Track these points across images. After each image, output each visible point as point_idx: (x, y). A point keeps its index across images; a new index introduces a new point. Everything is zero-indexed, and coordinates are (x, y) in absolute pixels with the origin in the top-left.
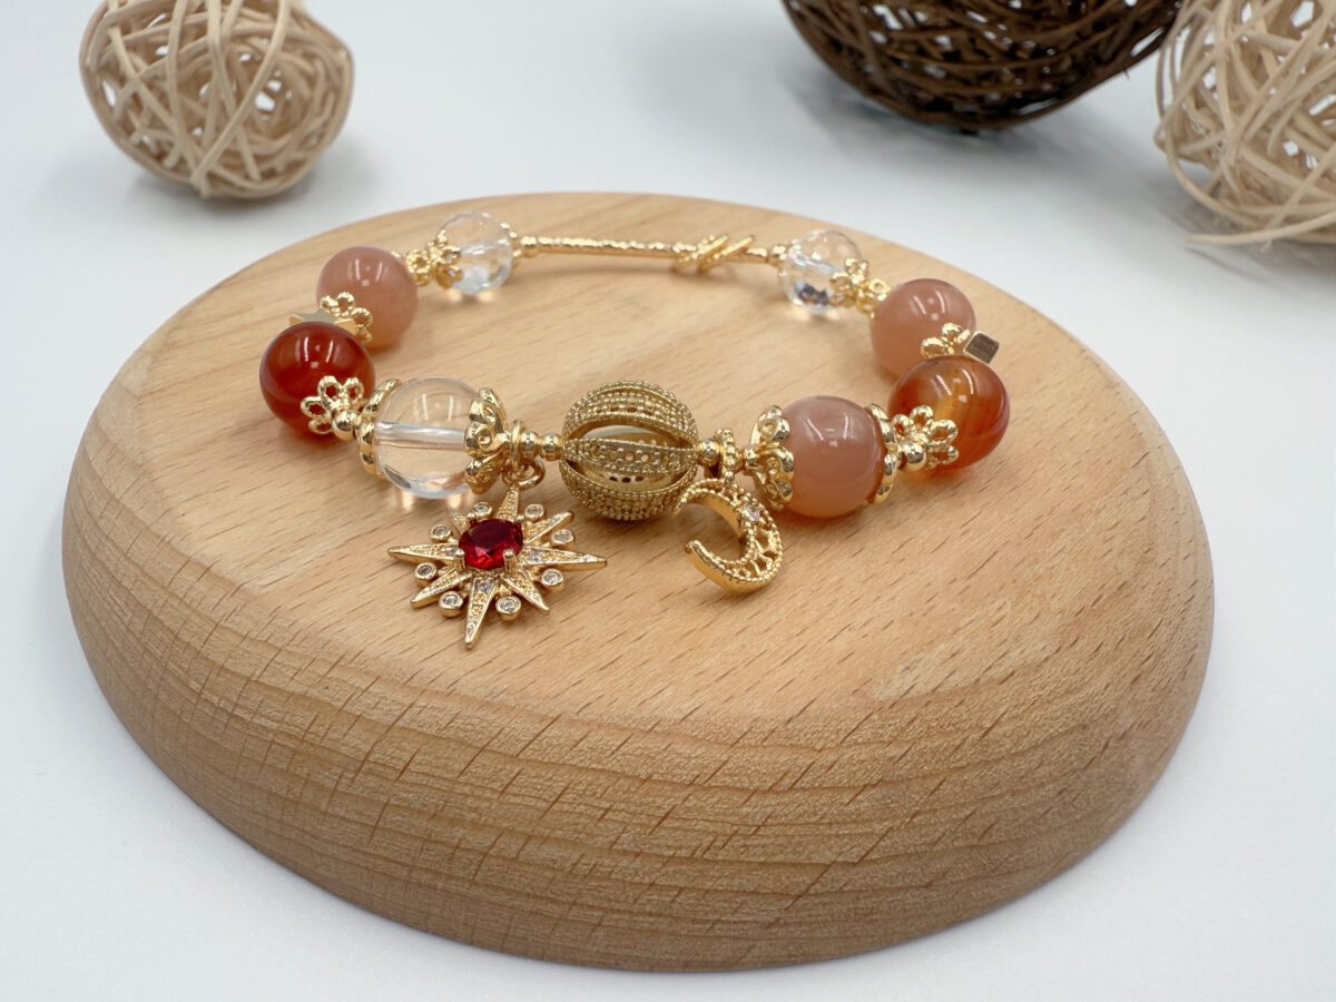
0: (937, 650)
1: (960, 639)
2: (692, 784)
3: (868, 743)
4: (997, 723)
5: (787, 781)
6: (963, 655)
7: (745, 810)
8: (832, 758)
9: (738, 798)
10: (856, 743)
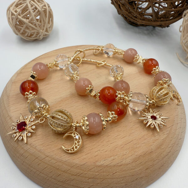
0: (111, 158)
1: (116, 157)
2: (64, 171)
3: (93, 171)
4: (116, 172)
5: (78, 175)
6: (115, 160)
7: (71, 177)
8: (86, 172)
9: (70, 175)
10: (91, 171)
